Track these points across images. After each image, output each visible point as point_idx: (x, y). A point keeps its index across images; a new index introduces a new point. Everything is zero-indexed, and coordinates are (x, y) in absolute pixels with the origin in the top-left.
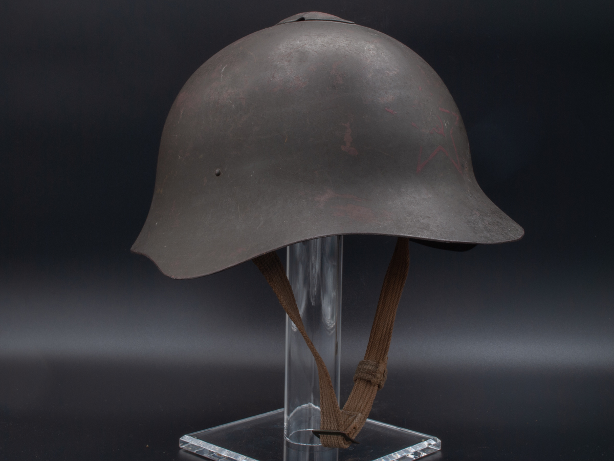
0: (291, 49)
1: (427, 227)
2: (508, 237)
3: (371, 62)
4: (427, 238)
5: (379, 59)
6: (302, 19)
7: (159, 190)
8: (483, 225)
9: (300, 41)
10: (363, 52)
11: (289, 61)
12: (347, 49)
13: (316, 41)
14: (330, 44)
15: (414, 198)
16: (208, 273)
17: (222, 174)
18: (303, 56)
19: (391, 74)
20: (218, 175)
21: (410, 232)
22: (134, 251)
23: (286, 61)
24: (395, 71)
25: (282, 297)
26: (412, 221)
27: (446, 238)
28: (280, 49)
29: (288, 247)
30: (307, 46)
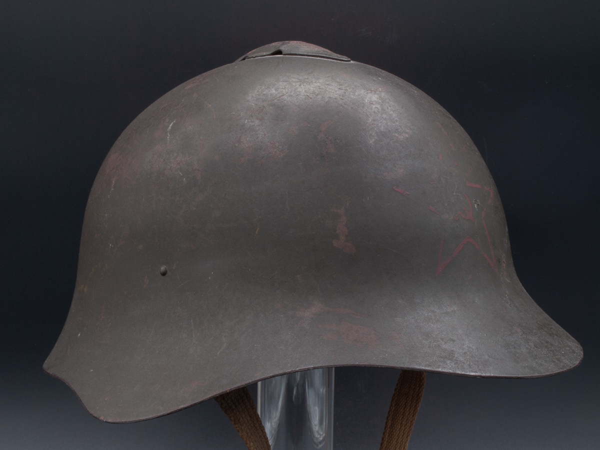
0: (263, 102)
1: (450, 356)
2: (562, 364)
3: (374, 120)
4: (451, 371)
5: (384, 116)
6: (279, 52)
7: (82, 288)
8: (527, 348)
9: (276, 90)
10: (363, 107)
11: (262, 119)
12: (341, 102)
13: (299, 90)
14: (317, 95)
15: (433, 312)
16: (151, 416)
17: (169, 273)
18: (280, 111)
19: (401, 138)
20: (164, 274)
21: (428, 363)
22: (49, 372)
23: (257, 119)
24: (407, 133)
25: (252, 444)
26: (429, 347)
27: (476, 372)
28: (248, 101)
29: (259, 383)
30: (285, 97)
